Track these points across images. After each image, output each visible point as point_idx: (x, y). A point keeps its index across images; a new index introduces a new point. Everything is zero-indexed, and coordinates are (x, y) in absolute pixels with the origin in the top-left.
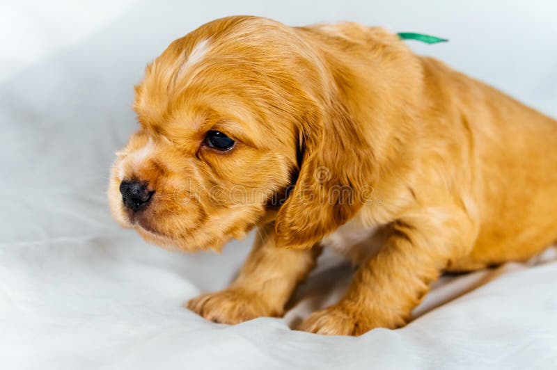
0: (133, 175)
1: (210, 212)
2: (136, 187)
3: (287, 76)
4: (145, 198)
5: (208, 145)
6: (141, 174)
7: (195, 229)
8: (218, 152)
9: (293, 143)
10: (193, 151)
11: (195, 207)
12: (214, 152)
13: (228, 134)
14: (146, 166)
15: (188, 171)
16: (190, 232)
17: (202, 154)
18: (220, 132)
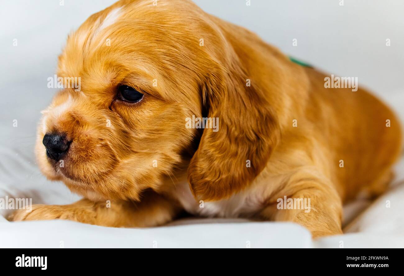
0: (53, 128)
1: (120, 157)
2: (56, 138)
3: (193, 38)
4: (64, 147)
5: (120, 99)
6: (59, 126)
7: (106, 174)
8: (128, 104)
9: (197, 99)
10: (107, 104)
11: (106, 153)
12: (125, 105)
13: (136, 88)
14: (65, 119)
15: (101, 121)
16: (102, 176)
17: (115, 107)
18: (129, 87)
